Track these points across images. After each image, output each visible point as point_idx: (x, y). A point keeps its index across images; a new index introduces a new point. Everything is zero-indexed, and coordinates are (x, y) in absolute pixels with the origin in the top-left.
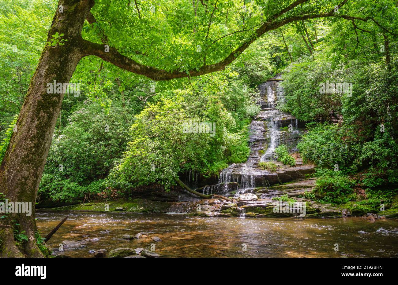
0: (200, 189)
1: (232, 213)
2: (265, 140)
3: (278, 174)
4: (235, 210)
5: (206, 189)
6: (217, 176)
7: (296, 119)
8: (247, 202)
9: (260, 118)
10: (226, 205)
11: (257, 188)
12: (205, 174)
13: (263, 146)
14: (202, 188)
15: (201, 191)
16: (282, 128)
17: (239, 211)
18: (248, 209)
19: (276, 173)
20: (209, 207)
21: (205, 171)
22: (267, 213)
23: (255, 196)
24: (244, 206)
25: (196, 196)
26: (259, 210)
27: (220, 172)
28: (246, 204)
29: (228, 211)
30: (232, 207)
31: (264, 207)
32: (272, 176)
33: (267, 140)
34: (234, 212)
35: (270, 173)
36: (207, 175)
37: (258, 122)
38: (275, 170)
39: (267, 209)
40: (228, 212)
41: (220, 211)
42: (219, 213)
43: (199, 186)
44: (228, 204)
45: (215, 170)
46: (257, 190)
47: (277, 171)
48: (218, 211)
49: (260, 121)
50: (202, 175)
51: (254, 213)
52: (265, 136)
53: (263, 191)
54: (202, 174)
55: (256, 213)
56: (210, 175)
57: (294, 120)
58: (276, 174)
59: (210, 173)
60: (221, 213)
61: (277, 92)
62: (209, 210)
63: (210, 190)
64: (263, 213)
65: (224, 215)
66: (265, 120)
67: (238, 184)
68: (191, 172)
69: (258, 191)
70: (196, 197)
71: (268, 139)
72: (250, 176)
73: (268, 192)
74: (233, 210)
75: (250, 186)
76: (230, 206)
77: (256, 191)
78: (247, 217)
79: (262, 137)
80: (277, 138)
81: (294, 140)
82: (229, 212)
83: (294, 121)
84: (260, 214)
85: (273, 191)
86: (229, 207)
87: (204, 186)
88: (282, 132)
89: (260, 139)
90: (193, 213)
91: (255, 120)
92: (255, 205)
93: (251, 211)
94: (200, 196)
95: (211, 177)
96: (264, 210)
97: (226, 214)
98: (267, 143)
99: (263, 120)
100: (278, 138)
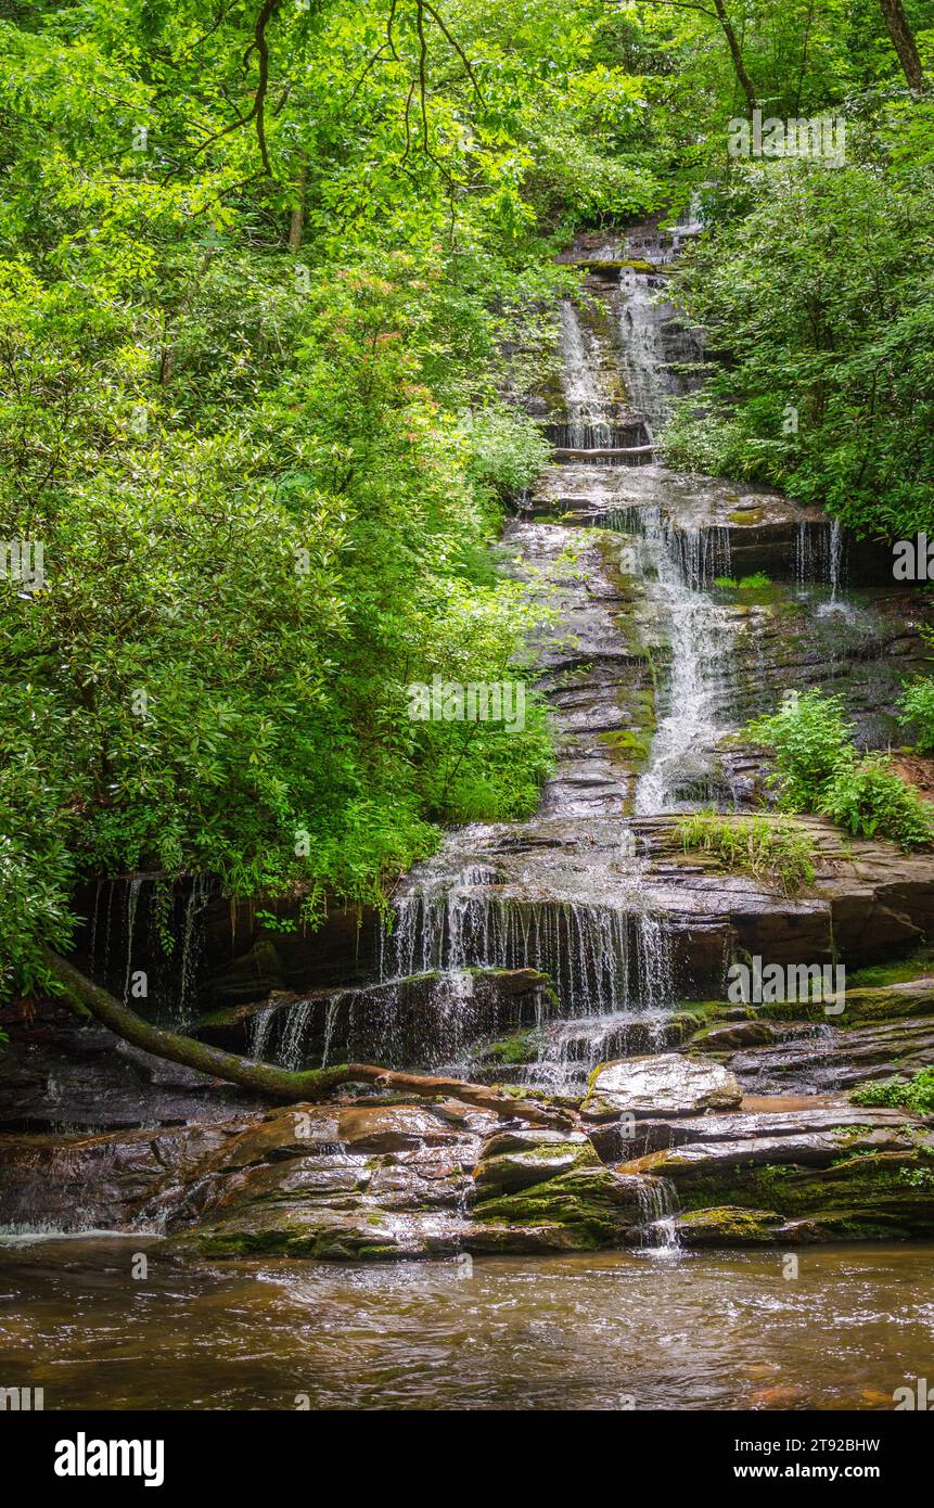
0: (225, 1019)
1: (572, 1219)
2: (633, 660)
3: (835, 904)
4: (597, 1193)
5: (278, 1021)
6: (372, 916)
7: (827, 527)
8: (675, 1124)
9: (566, 505)
10: (518, 1158)
11: (690, 1015)
12: (268, 905)
13: (619, 702)
14: (243, 1011)
15: (237, 1040)
16: (733, 584)
17: (625, 1200)
18: (691, 1185)
19: (822, 896)
20: (365, 1175)
21: (269, 880)
22: (839, 1208)
23: (717, 1078)
24: (655, 1160)
25: (190, 1077)
26: (780, 1188)
27: (393, 882)
28: (664, 1138)
29: (545, 1203)
30: (569, 1167)
31: (817, 1161)
32: (792, 919)
33: (644, 660)
34: (591, 1212)
35: (776, 899)
36: (288, 907)
37: (558, 536)
38: (813, 872)
39: (843, 1175)
40: (537, 1214)
41: (472, 1201)
42: (463, 1227)
43: (207, 1002)
44: (532, 1146)
45: (360, 869)
46: (692, 1027)
47: (824, 886)
48: (448, 1203)
49: (568, 523)
50: (244, 909)
51: (746, 1215)
52: (627, 631)
53: (737, 1033)
54: (245, 906)
55: (762, 1214)
56: (318, 908)
57: (817, 531)
58: (822, 906)
59: (317, 891)
60: (478, 1218)
61: (618, 347)
62: (369, 1200)
63: (315, 1028)
64: (813, 1206)
65: (512, 1239)
66: (600, 521)
67: (540, 981)
68: (148, 887)
69: (698, 1036)
70: (197, 1092)
71: (654, 650)
72: (632, 921)
73: (777, 1039)
74: (583, 1194)
75: (637, 996)
76: (555, 1162)
77: (688, 1034)
78: (700, 1243)
79: (611, 641)
80: (711, 650)
81: (835, 667)
82: (551, 1212)
83: (814, 537)
84: (792, 1216)
85: (802, 1036)
86: (547, 1174)
87: (261, 998)
88: (739, 610)
89: (591, 649)
90: (231, 1226)
91: (529, 516)
92: (743, 1147)
93: (717, 1197)
94: (240, 1080)
95: (328, 928)
96: (820, 1188)
97: (531, 1230)
98: (647, 682)
99: (586, 522)
100: (719, 653)
